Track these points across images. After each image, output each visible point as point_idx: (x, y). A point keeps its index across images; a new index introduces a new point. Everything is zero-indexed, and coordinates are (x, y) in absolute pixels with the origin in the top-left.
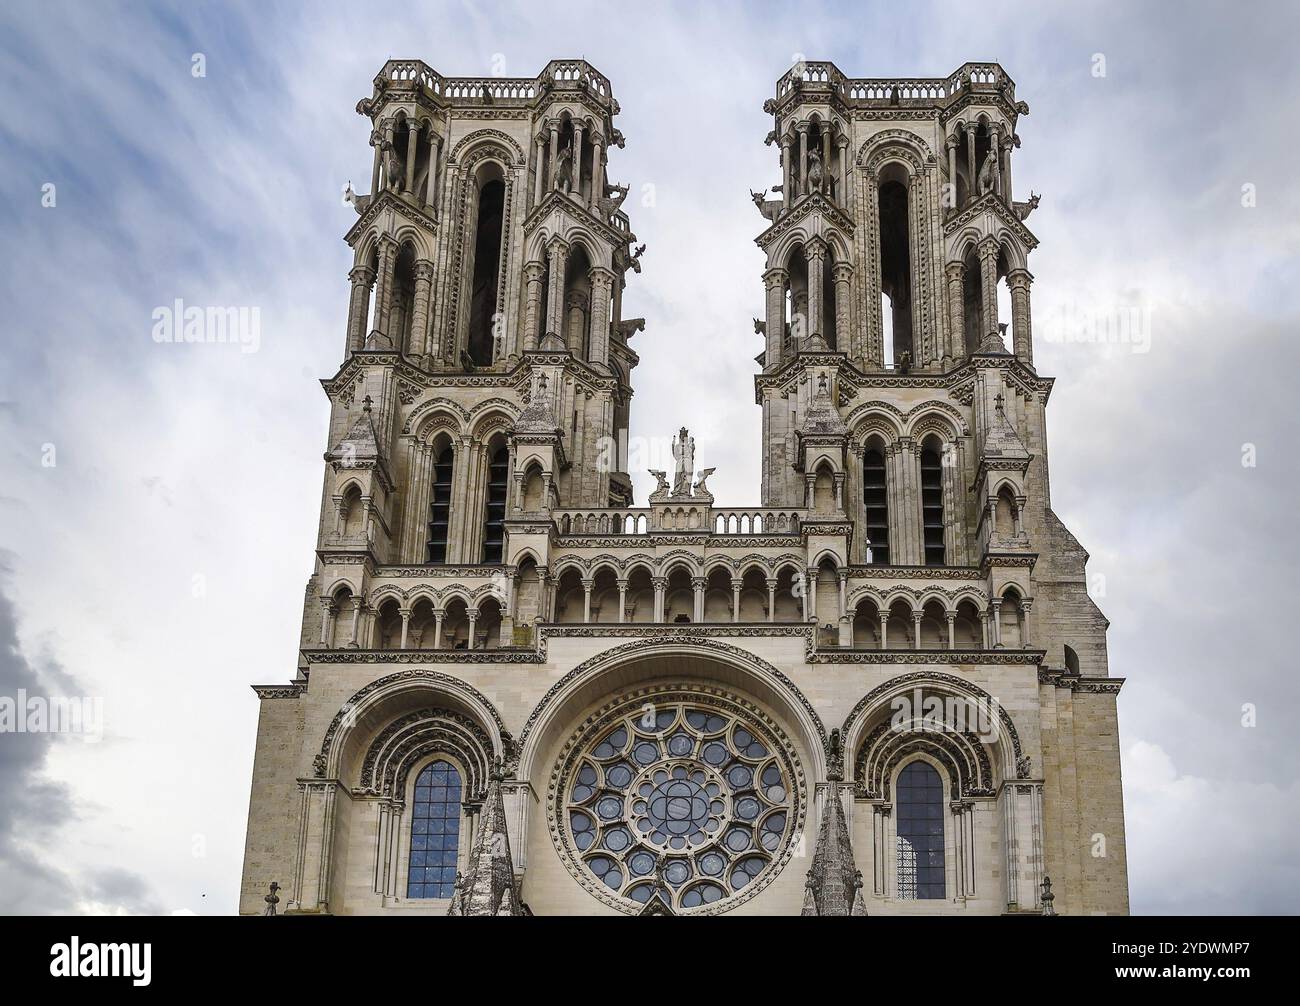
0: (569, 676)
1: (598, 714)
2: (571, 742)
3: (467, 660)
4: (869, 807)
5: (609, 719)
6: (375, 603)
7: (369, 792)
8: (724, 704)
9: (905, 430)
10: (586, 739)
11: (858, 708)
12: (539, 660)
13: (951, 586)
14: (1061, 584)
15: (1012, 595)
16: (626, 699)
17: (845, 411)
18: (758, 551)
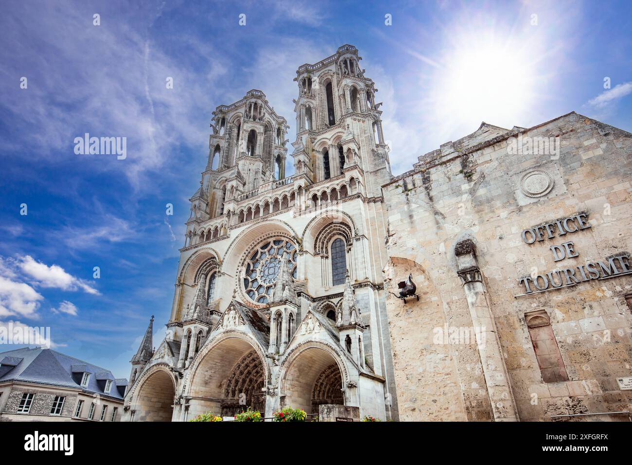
0: (235, 240)
1: (249, 248)
2: (242, 258)
3: (213, 242)
4: (319, 257)
5: (253, 248)
6: (199, 232)
7: (195, 284)
8: (281, 236)
9: (330, 143)
10: (247, 256)
11: (307, 227)
12: (228, 237)
13: (337, 182)
14: (378, 170)
15: (352, 179)
16: (256, 241)
17: (314, 144)
18: (286, 190)
